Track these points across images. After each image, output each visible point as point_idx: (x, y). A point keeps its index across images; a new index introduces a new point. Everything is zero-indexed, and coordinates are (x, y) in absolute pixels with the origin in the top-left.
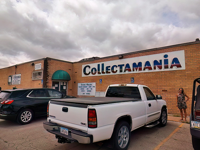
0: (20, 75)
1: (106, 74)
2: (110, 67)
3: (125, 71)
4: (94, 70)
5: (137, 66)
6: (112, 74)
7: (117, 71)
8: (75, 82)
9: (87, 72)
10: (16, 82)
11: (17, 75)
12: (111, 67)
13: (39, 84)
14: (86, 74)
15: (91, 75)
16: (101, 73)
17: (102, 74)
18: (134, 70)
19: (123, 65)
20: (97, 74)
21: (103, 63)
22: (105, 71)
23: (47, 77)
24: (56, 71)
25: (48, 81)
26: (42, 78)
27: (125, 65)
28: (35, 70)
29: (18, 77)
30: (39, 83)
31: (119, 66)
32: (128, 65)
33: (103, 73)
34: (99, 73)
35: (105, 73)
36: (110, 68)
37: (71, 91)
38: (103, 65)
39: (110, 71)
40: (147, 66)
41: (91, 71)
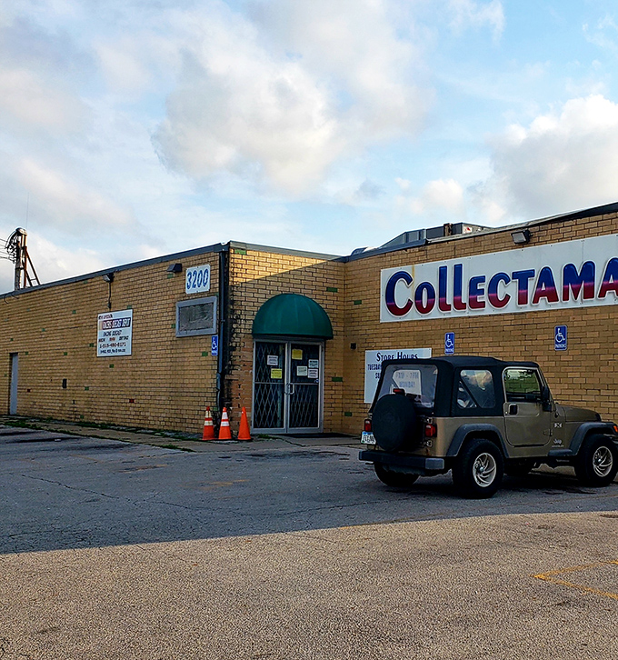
0: (129, 313)
1: (468, 312)
2: (482, 279)
3: (536, 301)
4: (425, 293)
5: (579, 278)
6: (489, 310)
7: (507, 297)
8: (353, 346)
9: (401, 304)
10: (112, 345)
11: (116, 315)
12: (488, 280)
13: (205, 354)
14: (394, 309)
15: (413, 314)
16: (452, 306)
17: (454, 313)
18: (566, 298)
19: (531, 274)
20: (436, 313)
21: (457, 261)
22: (465, 299)
23: (234, 326)
24: (269, 297)
25: (237, 340)
26: (214, 330)
27: (537, 275)
28: (188, 291)
29: (121, 323)
30: (204, 350)
31: (515, 275)
32: (546, 275)
33: (459, 305)
34: (444, 307)
35: (463, 307)
36: (484, 286)
37: (339, 387)
38: (458, 269)
39: (484, 298)
40: (611, 281)
41: (416, 299)
